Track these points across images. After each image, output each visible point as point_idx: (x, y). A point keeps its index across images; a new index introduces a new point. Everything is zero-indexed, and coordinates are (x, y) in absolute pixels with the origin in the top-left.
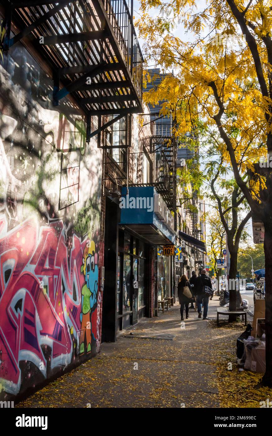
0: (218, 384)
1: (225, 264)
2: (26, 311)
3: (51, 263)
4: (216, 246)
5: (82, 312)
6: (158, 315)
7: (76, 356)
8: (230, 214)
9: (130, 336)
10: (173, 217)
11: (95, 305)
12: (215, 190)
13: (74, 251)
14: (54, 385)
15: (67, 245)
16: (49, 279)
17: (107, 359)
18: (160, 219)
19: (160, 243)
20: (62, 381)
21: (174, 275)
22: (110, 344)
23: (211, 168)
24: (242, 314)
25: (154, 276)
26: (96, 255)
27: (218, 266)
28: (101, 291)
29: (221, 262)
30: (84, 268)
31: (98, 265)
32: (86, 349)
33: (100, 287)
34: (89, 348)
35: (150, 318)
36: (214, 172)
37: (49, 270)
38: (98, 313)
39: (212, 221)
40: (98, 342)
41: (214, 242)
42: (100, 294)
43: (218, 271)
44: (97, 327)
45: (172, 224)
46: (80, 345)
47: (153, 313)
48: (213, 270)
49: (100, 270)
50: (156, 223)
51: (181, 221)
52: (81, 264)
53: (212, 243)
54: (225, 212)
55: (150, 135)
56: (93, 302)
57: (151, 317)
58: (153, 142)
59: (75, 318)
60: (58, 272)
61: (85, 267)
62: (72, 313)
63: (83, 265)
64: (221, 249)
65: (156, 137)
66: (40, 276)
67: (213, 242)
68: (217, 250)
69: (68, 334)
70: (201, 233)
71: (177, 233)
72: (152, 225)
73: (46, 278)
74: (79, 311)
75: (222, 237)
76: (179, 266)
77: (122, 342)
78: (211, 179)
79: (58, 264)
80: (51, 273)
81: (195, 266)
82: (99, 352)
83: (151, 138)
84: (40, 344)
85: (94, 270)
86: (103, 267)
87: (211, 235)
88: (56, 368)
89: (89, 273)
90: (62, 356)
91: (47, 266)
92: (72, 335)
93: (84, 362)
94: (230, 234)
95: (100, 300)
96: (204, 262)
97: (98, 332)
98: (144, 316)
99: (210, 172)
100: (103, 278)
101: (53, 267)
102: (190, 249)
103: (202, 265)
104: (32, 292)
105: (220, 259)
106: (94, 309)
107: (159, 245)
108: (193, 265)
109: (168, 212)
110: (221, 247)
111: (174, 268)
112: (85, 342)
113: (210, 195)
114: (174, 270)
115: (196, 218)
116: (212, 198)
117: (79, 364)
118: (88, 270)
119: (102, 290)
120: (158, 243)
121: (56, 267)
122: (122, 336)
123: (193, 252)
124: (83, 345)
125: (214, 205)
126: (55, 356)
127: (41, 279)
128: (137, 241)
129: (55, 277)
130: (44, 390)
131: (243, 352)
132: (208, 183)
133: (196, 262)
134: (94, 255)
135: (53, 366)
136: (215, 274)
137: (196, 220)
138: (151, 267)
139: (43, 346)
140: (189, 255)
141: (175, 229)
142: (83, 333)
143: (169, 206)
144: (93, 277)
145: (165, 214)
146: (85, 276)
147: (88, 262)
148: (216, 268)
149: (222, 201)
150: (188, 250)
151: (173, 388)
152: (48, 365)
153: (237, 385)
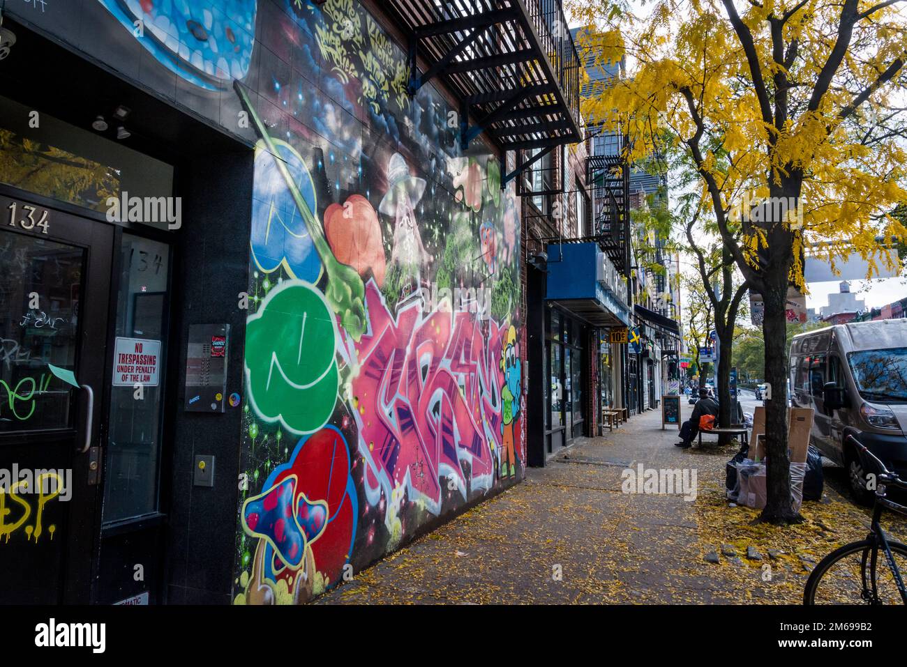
0: (697, 519)
1: (714, 355)
2: (443, 416)
3: (467, 357)
4: (700, 324)
5: (502, 422)
6: (604, 433)
7: (498, 479)
8: (720, 276)
9: (564, 460)
10: (625, 285)
11: (518, 413)
12: (694, 239)
13: (491, 341)
14: (477, 511)
15: (483, 332)
16: (466, 376)
17: (537, 486)
18: (607, 291)
19: (605, 325)
20: (485, 508)
21: (627, 373)
22: (539, 470)
23: (687, 204)
24: (741, 433)
25: (596, 374)
26: (517, 345)
27: (703, 359)
28: (524, 395)
29: (707, 351)
30: (503, 363)
31: (519, 358)
32: (509, 471)
33: (523, 389)
34: (513, 472)
35: (591, 439)
36: (690, 211)
37: (465, 365)
38: (522, 425)
39: (691, 284)
40: (523, 465)
41: (695, 319)
42: (523, 399)
43: (703, 367)
44: (522, 444)
45: (624, 296)
46: (502, 465)
47: (595, 430)
48: (693, 366)
49: (522, 365)
50: (600, 295)
51: (638, 286)
52: (499, 358)
53: (691, 321)
54: (710, 274)
55: (586, 155)
56: (514, 409)
57: (592, 437)
58: (590, 166)
59: (495, 430)
60: (473, 369)
61: (505, 361)
62: (492, 422)
63: (502, 358)
64: (708, 331)
65: (596, 158)
66: (456, 373)
67: (693, 318)
68: (700, 332)
69: (488, 449)
70: (671, 304)
71: (632, 309)
72: (594, 299)
73: (462, 376)
74: (499, 421)
75: (709, 311)
76: (634, 359)
77: (554, 467)
78: (687, 222)
79: (474, 359)
80: (467, 370)
81: (662, 359)
82: (525, 478)
83: (588, 160)
84: (459, 458)
85: (515, 367)
86: (527, 362)
87: (691, 308)
88: (477, 492)
89: (510, 370)
90: (482, 476)
91: (463, 361)
92: (493, 451)
93: (507, 489)
94: (719, 307)
95: (523, 408)
96: (677, 352)
97: (522, 451)
98: (583, 435)
99: (685, 211)
100: (527, 377)
101: (469, 362)
102: (653, 331)
103: (675, 357)
104: (449, 393)
105: (705, 348)
106: (516, 419)
107: (603, 327)
108: (658, 357)
109: (617, 277)
110: (708, 326)
111: (627, 363)
112: (508, 462)
113: (686, 248)
114: (627, 366)
115: (663, 280)
116: (688, 250)
117: (502, 490)
118: (508, 366)
119: (526, 393)
120: (602, 325)
121: (472, 362)
122: (552, 460)
123: (658, 336)
124: (505, 466)
125: (693, 262)
126: (475, 475)
127: (457, 377)
128: (570, 322)
129: (472, 374)
130: (465, 515)
131: (736, 481)
132: (682, 228)
133: (663, 353)
134: (514, 345)
135: (473, 488)
136: (697, 372)
137: (663, 283)
138: (591, 361)
139: (462, 461)
140: (652, 342)
141: (630, 304)
142: (505, 450)
143: (618, 268)
144: (514, 375)
145: (613, 280)
146: (504, 374)
147: (508, 355)
148: (700, 363)
149: (705, 256)
150: (649, 332)
151: (633, 520)
152: (468, 485)
153: (724, 521)
